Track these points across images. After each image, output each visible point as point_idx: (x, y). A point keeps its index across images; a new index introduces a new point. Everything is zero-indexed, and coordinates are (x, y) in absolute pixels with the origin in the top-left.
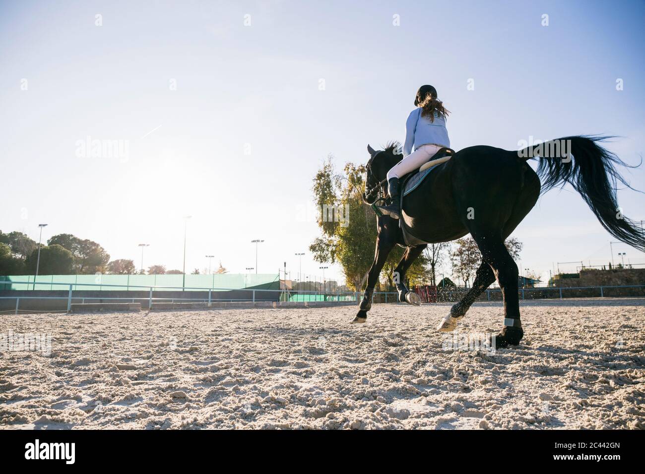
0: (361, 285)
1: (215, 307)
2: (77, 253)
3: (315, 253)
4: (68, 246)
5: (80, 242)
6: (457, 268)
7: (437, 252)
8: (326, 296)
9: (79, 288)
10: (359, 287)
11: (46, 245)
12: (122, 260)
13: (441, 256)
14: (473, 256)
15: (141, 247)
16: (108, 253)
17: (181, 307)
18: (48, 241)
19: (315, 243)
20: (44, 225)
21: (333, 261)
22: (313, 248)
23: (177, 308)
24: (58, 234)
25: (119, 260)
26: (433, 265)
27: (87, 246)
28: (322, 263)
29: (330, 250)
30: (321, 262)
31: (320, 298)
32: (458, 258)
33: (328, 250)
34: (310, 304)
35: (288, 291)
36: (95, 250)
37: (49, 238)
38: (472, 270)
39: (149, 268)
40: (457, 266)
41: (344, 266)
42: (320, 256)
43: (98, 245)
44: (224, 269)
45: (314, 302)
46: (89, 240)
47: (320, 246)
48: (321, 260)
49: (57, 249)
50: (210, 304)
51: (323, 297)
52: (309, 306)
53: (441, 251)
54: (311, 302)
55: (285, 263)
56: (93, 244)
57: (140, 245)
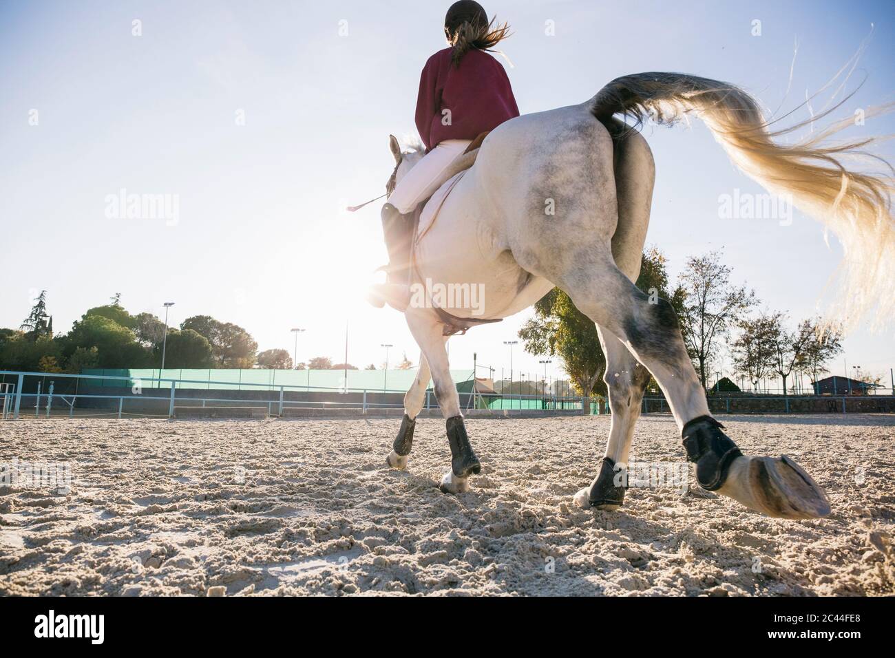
0: (590, 387)
1: (372, 415)
2: (216, 341)
3: (527, 341)
4: (206, 332)
5: (220, 326)
6: (742, 363)
7: (707, 340)
8: (544, 401)
9: (184, 386)
10: (588, 390)
11: (180, 329)
12: (275, 350)
13: (714, 346)
14: (767, 346)
15: (294, 333)
16: (255, 341)
17: (323, 414)
18: (182, 325)
19: (527, 327)
20: (170, 304)
21: (553, 352)
22: (524, 334)
23: (318, 415)
24: (192, 315)
25: (271, 351)
26: (702, 359)
27: (228, 331)
28: (537, 356)
29: (548, 336)
30: (536, 354)
31: (536, 405)
32: (743, 349)
33: (544, 337)
34: (512, 413)
35: (479, 394)
36: (239, 337)
37: (183, 321)
38: (766, 368)
39: (310, 361)
40: (742, 360)
41: (566, 359)
42: (534, 345)
43: (243, 331)
44: (409, 364)
45: (518, 411)
46: (231, 324)
47: (533, 331)
48: (535, 350)
49: (190, 336)
50: (364, 411)
51: (540, 403)
52: (510, 415)
53: (713, 339)
54: (514, 411)
55: (475, 355)
56: (237, 328)
57: (293, 330)
